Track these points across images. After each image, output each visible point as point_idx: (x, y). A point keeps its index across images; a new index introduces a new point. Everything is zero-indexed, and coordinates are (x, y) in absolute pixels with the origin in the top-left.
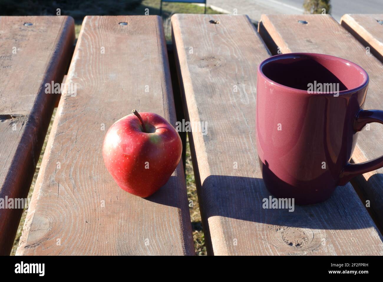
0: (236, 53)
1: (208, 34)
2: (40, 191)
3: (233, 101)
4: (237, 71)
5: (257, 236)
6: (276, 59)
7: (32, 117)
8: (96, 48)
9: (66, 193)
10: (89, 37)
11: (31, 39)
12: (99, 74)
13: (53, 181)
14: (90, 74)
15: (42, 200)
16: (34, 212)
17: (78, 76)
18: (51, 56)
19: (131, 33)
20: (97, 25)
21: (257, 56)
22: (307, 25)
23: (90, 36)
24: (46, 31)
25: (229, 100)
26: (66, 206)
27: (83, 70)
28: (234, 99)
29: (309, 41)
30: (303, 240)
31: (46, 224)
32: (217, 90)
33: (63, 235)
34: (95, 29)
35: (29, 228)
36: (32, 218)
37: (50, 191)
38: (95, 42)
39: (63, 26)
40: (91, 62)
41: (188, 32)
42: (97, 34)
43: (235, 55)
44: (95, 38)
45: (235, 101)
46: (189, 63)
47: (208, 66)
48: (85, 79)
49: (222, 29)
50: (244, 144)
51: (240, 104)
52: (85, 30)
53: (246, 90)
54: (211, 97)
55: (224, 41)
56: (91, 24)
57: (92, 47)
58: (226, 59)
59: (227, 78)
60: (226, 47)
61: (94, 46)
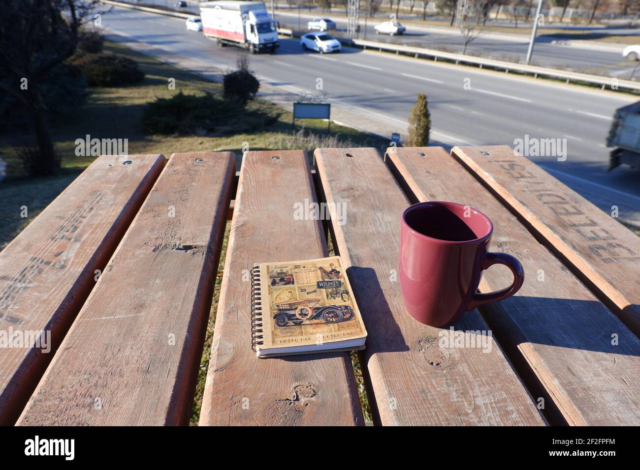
0: (370, 184)
1: (346, 167)
2: (222, 317)
3: (372, 229)
4: (372, 201)
5: (404, 357)
6: (416, 207)
7: (209, 247)
8: (256, 181)
9: (244, 319)
10: (249, 171)
11: (203, 174)
12: (261, 205)
13: (232, 308)
14: (253, 206)
15: (224, 326)
16: (219, 337)
17: (244, 208)
18: (220, 189)
19: (283, 167)
20: (255, 159)
21: (387, 186)
22: (425, 156)
23: (251, 171)
24: (214, 167)
25: (369, 228)
26: (245, 331)
27: (247, 203)
28: (373, 227)
29: (428, 172)
30: (441, 360)
31: (230, 349)
32: (358, 219)
33: (245, 359)
34: (253, 163)
35: (217, 353)
36: (218, 343)
37: (230, 317)
38: (255, 176)
39: (228, 161)
40: (253, 194)
41: (329, 165)
42: (255, 168)
43: (369, 186)
44: (254, 172)
45: (374, 229)
46: (333, 194)
47: (349, 197)
48: (249, 211)
49: (357, 162)
50: (385, 270)
51: (379, 232)
52: (245, 164)
53: (382, 219)
54: (354, 226)
55: (360, 173)
56: (250, 159)
57: (252, 180)
58: (363, 190)
59: (365, 208)
60: (362, 178)
61: (254, 180)
